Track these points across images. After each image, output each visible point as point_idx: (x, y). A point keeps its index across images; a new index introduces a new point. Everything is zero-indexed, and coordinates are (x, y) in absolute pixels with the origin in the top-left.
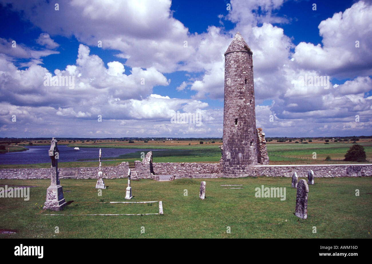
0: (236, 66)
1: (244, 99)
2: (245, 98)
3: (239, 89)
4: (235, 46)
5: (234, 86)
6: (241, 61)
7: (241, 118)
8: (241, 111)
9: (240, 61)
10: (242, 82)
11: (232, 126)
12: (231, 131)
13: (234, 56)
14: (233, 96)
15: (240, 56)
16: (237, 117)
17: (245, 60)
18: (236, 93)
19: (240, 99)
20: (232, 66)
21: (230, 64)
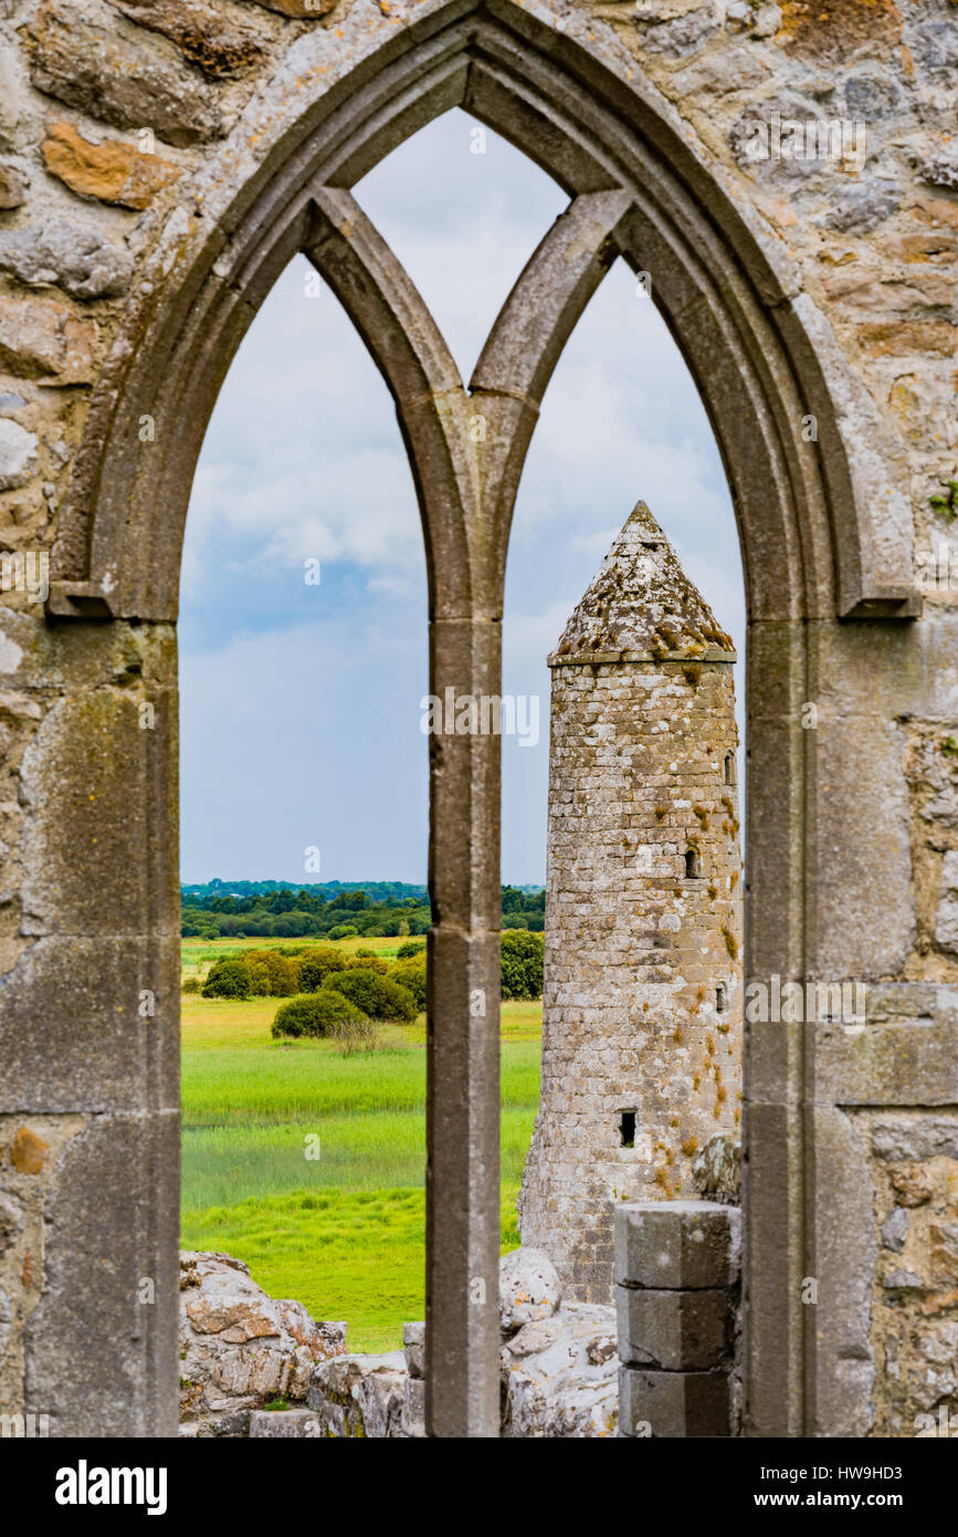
0: (626, 762)
1: (679, 984)
2: (681, 972)
3: (648, 912)
4: (621, 621)
5: (610, 891)
6: (664, 726)
7: (658, 1105)
8: (658, 1062)
9: (654, 730)
10: (666, 871)
11: (599, 1155)
12: (592, 1191)
13: (617, 694)
14: (609, 958)
15: (656, 694)
16: (631, 1099)
17: (687, 720)
18: (623, 941)
19: (651, 979)
20: (601, 761)
21: (590, 741)
